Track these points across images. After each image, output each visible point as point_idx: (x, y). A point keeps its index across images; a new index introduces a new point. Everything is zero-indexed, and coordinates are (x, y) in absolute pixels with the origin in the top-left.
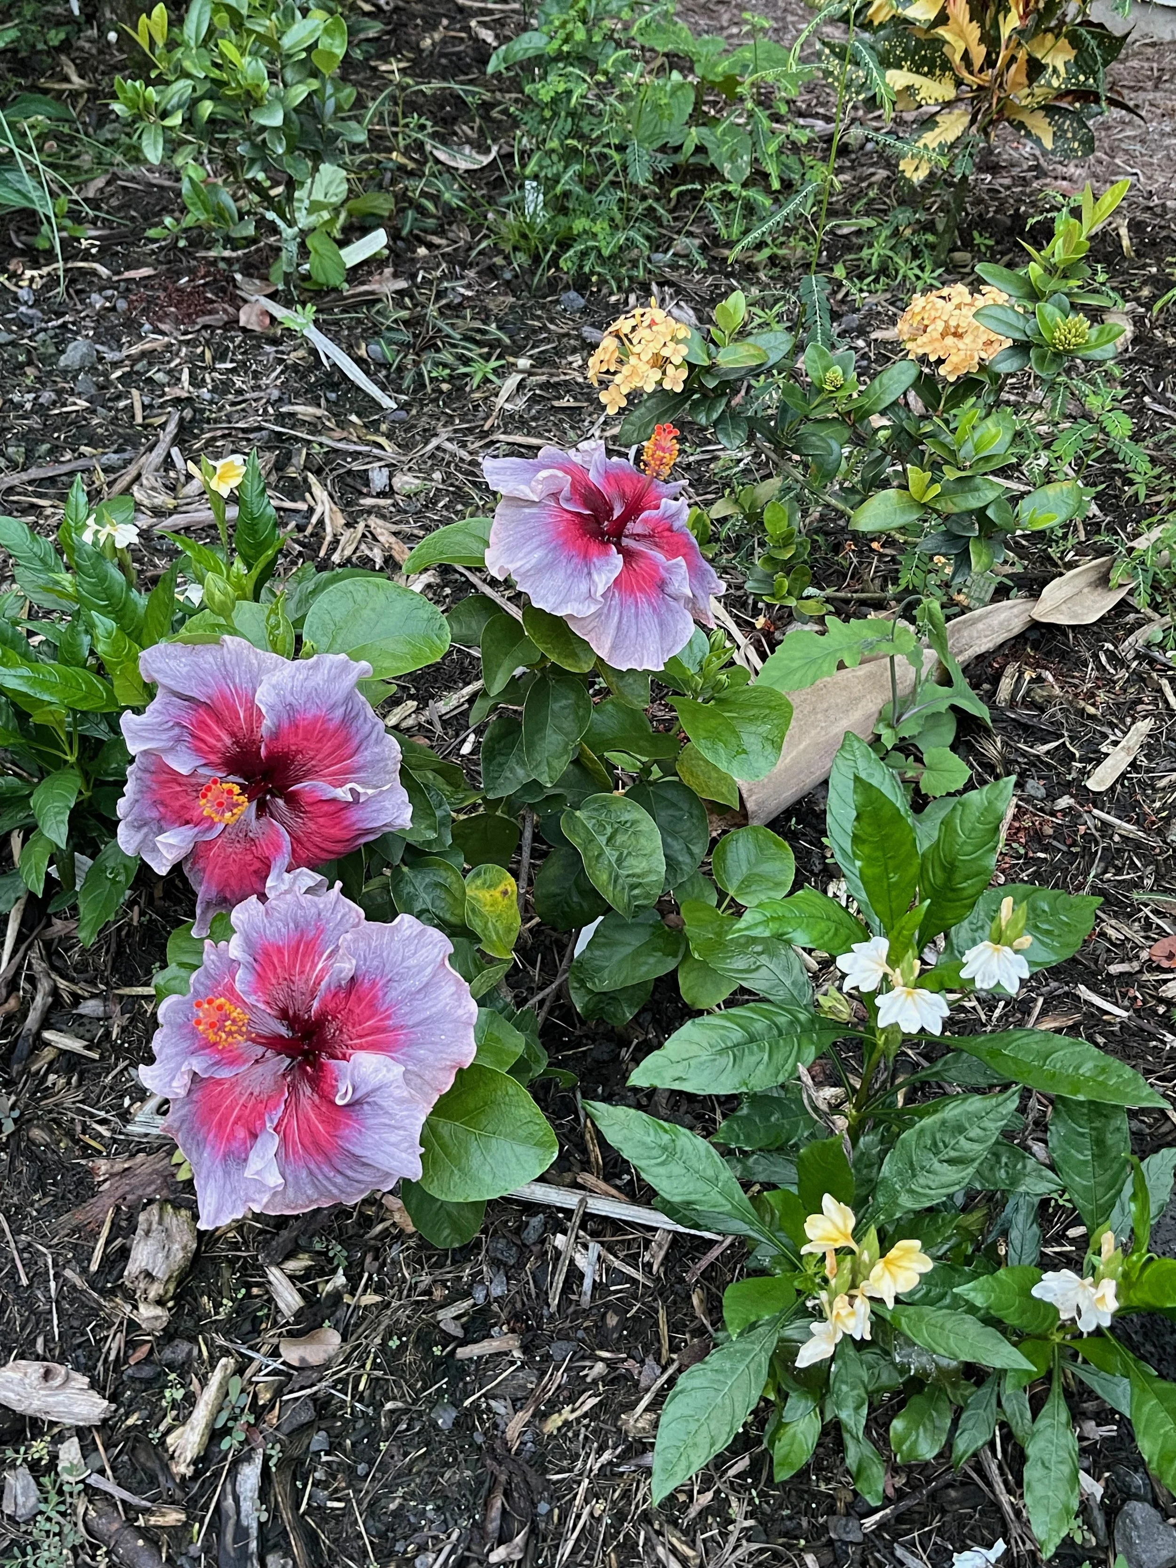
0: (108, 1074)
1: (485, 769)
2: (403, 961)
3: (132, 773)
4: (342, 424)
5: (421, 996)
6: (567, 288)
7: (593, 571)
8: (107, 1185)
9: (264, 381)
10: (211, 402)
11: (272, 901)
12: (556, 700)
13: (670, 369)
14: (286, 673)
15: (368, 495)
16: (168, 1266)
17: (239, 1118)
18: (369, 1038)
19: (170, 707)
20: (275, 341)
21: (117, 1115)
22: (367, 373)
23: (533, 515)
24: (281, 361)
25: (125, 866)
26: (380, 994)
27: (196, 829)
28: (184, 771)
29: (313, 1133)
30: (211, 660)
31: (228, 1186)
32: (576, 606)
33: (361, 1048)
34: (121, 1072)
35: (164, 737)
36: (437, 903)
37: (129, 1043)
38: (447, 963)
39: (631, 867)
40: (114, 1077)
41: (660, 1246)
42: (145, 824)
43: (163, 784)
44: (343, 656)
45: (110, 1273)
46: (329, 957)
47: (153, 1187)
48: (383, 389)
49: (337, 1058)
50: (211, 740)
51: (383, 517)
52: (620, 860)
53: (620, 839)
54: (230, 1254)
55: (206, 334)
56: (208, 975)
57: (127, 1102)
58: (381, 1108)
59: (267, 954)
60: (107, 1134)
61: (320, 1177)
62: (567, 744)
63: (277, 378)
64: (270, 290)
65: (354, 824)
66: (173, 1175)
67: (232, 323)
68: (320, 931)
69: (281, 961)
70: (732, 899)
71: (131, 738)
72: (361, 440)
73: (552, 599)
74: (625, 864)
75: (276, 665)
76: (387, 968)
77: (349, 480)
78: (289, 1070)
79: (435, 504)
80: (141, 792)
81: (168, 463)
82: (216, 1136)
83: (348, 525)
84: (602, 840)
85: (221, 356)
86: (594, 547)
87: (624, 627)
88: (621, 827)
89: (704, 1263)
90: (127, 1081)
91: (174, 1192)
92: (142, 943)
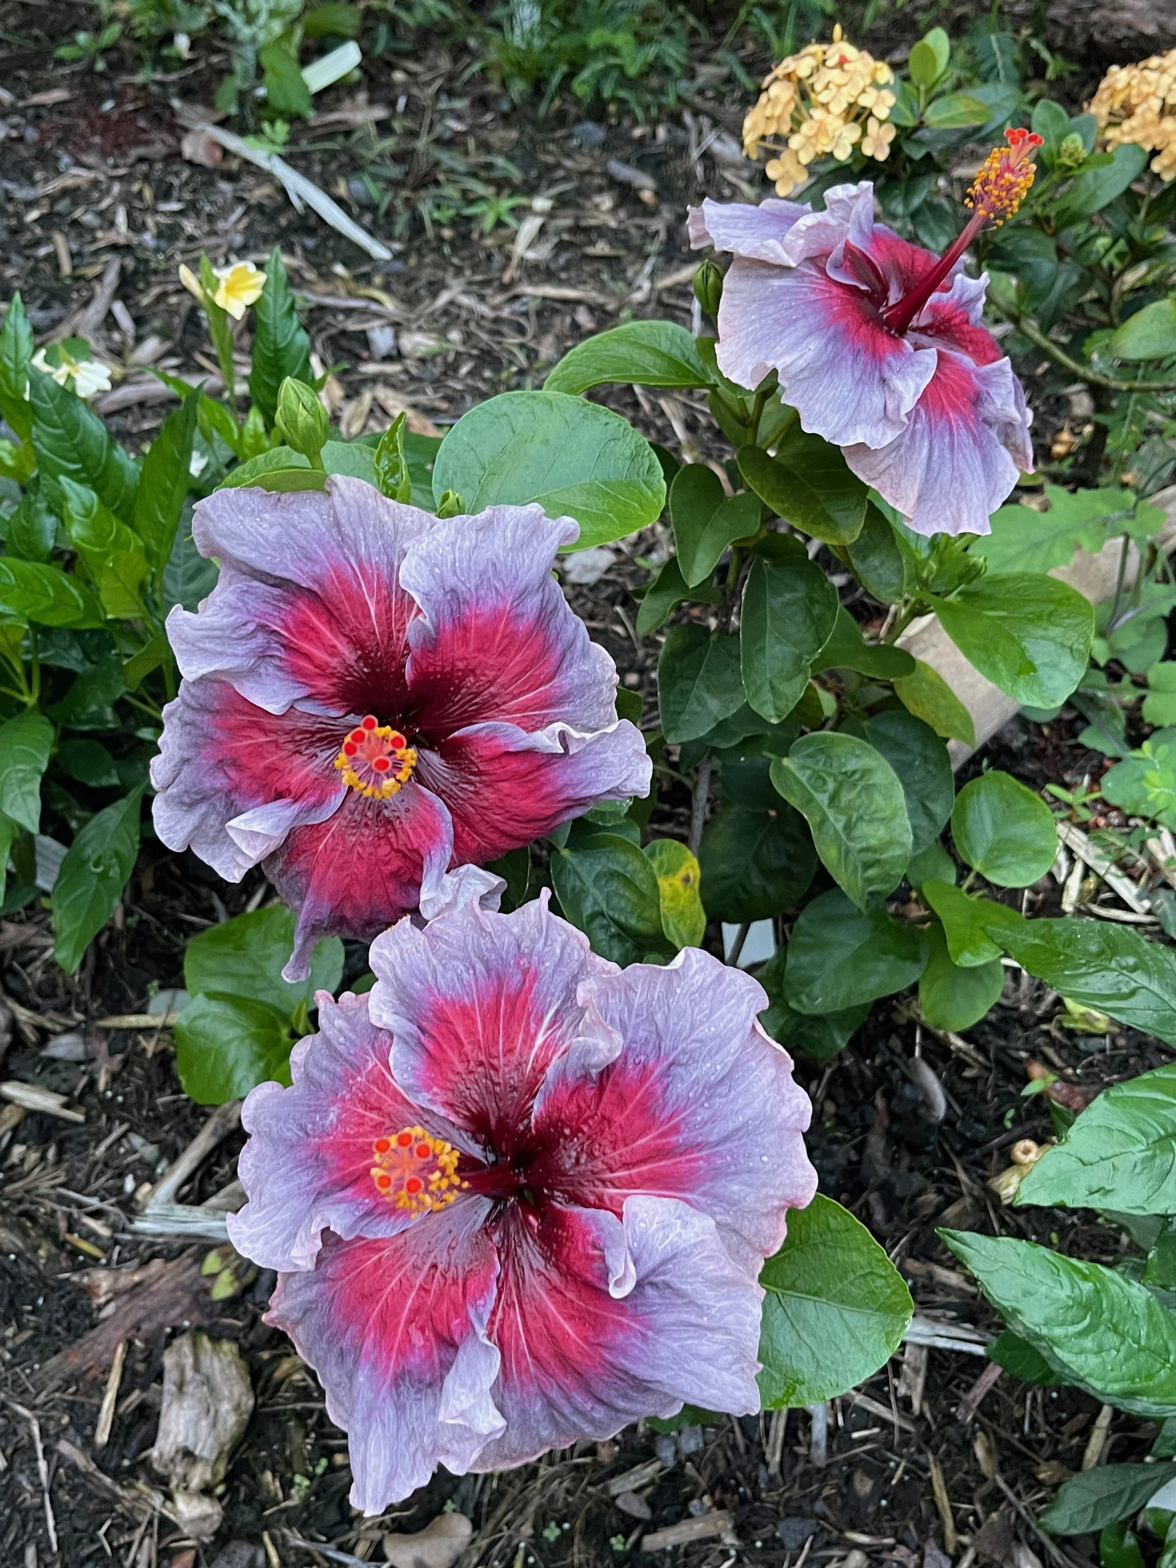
0: (99, 1142)
1: (665, 699)
2: (693, 1028)
3: (171, 714)
4: (327, 276)
5: (722, 1090)
6: (578, 120)
7: (887, 374)
8: (109, 1310)
9: (221, 225)
10: (157, 250)
11: (434, 925)
12: (776, 593)
13: (872, 124)
14: (441, 536)
15: (371, 359)
16: (217, 1438)
17: (416, 1311)
18: (645, 1168)
19: (248, 598)
20: (231, 177)
21: (119, 1204)
22: (349, 213)
23: (787, 290)
24: (240, 200)
25: (117, 854)
26: (659, 1089)
27: (297, 807)
28: (275, 708)
29: (554, 1338)
30: (315, 516)
31: (404, 1432)
32: (868, 430)
33: (631, 1184)
34: (118, 1141)
35: (241, 650)
36: (615, 901)
37: (125, 1095)
38: (760, 1028)
39: (865, 837)
40: (109, 1148)
41: (916, 1371)
42: (204, 799)
43: (235, 731)
44: (535, 508)
45: (126, 1444)
46: (553, 1022)
47: (178, 1310)
48: (371, 233)
49: (586, 1204)
50: (320, 655)
51: (393, 386)
52: (849, 827)
53: (846, 797)
54: (299, 1406)
55: (144, 167)
56: (334, 1054)
57: (129, 1184)
58: (678, 1293)
59: (443, 1020)
60: (105, 1232)
61: (567, 1410)
62: (800, 658)
63: (239, 220)
64: (219, 116)
65: (559, 791)
66: (207, 1291)
67: (175, 156)
68: (529, 976)
69: (472, 1033)
70: (979, 876)
71: (182, 652)
72: (351, 295)
73: (834, 420)
74: (857, 833)
75: (422, 526)
76: (666, 1044)
77: (344, 343)
78: (495, 1220)
79: (456, 369)
80: (196, 745)
81: (110, 322)
82: (377, 1344)
83: (348, 397)
84: (822, 799)
85: (165, 193)
86: (884, 342)
87: (935, 466)
88: (847, 779)
89: (978, 1393)
90: (128, 1153)
91: (210, 1316)
92: (130, 953)
